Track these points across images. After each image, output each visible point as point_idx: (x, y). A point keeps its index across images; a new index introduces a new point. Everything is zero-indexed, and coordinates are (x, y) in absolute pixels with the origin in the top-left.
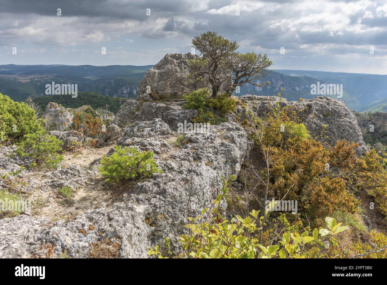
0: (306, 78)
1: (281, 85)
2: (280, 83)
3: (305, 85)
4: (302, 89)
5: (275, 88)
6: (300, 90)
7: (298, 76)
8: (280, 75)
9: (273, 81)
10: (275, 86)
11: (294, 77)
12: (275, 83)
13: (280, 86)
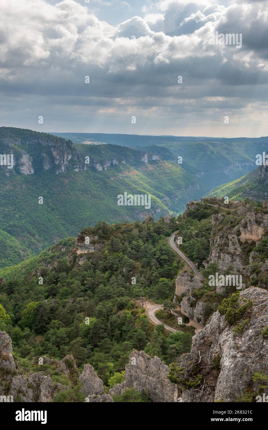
0: (111, 147)
1: (69, 162)
2: (68, 157)
3: (112, 160)
4: (107, 167)
5: (59, 167)
6: (104, 169)
7: (96, 143)
8: (67, 142)
9: (55, 153)
10: (59, 164)
11: (90, 145)
12: (58, 157)
13: (67, 163)
